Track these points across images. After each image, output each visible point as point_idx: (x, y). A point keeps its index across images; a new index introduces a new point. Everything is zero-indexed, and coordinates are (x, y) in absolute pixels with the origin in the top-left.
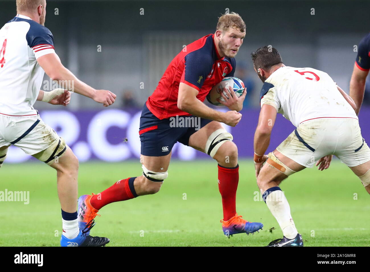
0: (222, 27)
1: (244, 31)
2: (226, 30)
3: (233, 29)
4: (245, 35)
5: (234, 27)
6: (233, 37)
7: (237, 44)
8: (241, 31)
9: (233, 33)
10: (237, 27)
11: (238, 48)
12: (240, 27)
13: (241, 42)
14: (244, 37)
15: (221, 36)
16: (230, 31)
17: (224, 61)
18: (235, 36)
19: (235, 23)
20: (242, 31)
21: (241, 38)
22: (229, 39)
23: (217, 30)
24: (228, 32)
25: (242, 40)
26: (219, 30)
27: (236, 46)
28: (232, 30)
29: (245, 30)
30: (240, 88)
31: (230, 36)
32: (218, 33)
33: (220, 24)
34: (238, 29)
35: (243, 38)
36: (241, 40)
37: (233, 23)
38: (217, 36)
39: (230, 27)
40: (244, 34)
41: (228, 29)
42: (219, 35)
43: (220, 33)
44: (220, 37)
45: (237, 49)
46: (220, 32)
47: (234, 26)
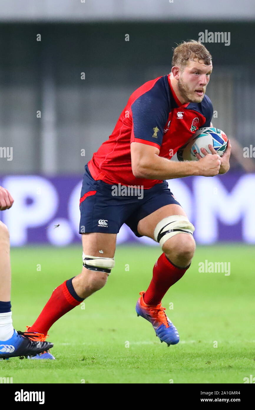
0: (179, 60)
1: (210, 64)
2: (185, 64)
3: (195, 62)
4: (212, 69)
5: (196, 59)
6: (196, 73)
7: (202, 83)
8: (205, 64)
9: (195, 68)
10: (200, 59)
11: (205, 88)
12: (204, 59)
13: (207, 79)
14: (211, 72)
15: (179, 73)
16: (190, 65)
17: (188, 109)
18: (198, 72)
19: (197, 54)
20: (207, 63)
21: (207, 74)
22: (191, 76)
23: (174, 66)
24: (188, 66)
25: (209, 76)
26: (176, 66)
27: (201, 84)
28: (193, 64)
29: (211, 62)
30: (223, 145)
31: (192, 72)
32: (175, 71)
33: (176, 57)
34: (201, 61)
35: (209, 74)
36: (207, 77)
37: (193, 54)
38: (174, 74)
39: (189, 60)
40: (210, 67)
41: (187, 62)
42: (176, 73)
43: (177, 70)
44: (178, 76)
45: (203, 89)
46: (177, 68)
47: (196, 57)
